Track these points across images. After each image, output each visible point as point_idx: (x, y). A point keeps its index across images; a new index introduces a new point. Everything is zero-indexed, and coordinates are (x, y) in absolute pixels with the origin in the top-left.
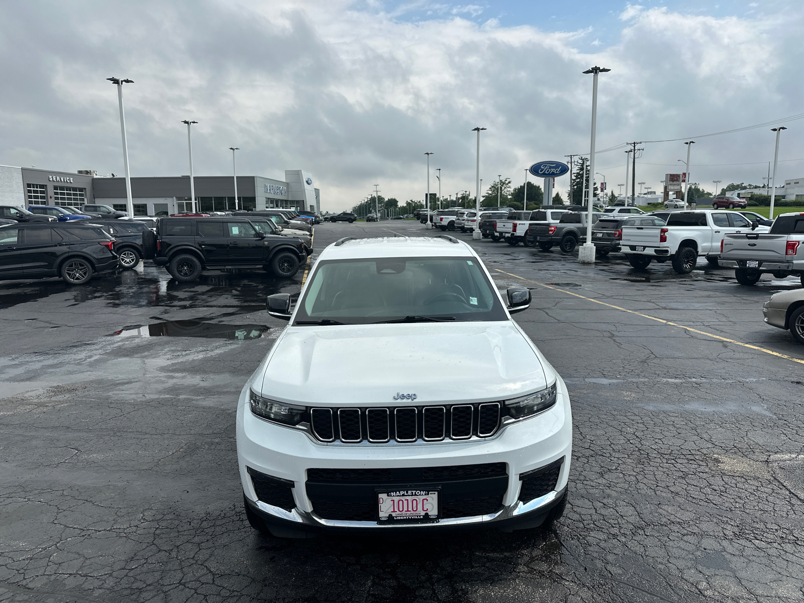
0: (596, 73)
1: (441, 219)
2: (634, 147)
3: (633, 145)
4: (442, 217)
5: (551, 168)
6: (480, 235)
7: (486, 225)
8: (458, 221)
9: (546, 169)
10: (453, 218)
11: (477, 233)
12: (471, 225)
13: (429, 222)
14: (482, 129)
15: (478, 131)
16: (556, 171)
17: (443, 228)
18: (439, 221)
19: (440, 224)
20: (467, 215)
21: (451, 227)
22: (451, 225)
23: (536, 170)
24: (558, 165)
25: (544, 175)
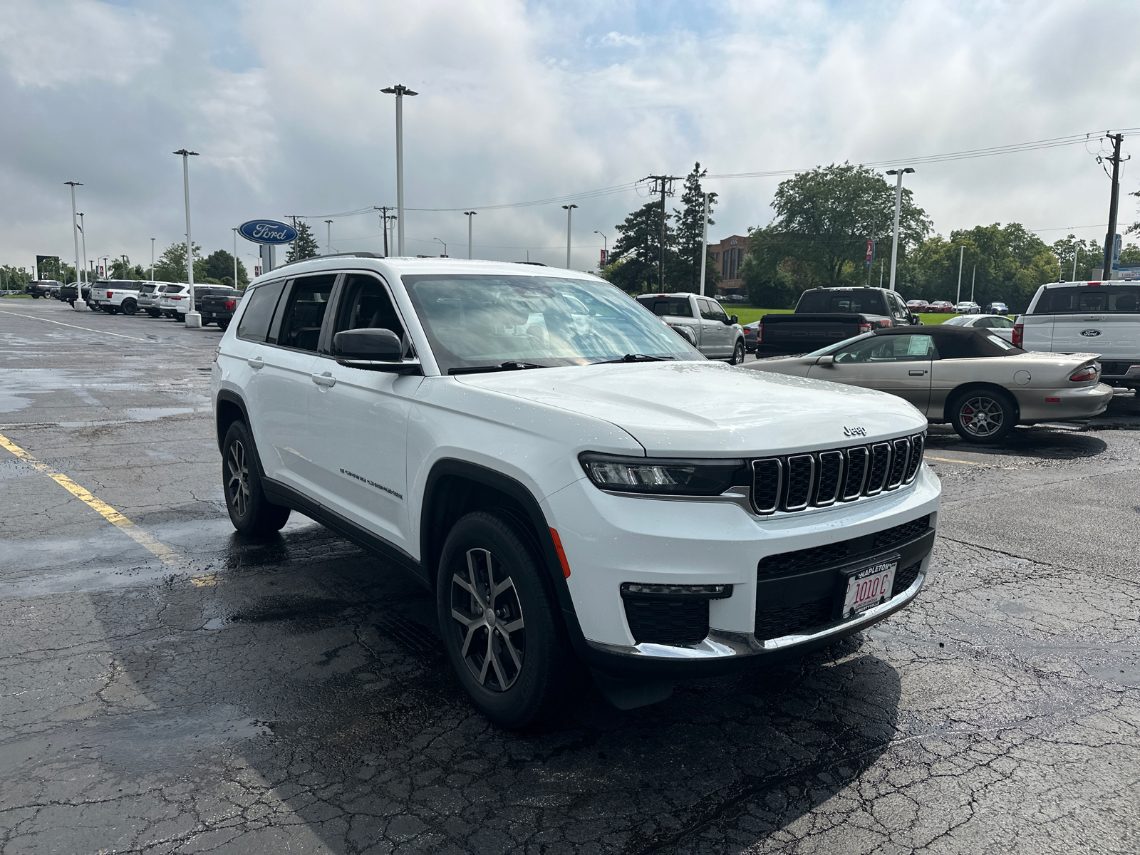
0: (400, 94)
1: (109, 295)
2: (385, 213)
3: (383, 210)
4: (110, 290)
5: (271, 230)
6: (197, 320)
7: (210, 304)
8: (142, 298)
9: (264, 232)
10: (134, 294)
11: (194, 316)
12: (172, 304)
13: (80, 299)
14: (191, 154)
15: (185, 155)
16: (280, 236)
17: (111, 310)
18: (105, 297)
19: (109, 303)
20: (161, 289)
21: (129, 307)
22: (130, 305)
23: (248, 231)
24: (281, 227)
25: (261, 239)
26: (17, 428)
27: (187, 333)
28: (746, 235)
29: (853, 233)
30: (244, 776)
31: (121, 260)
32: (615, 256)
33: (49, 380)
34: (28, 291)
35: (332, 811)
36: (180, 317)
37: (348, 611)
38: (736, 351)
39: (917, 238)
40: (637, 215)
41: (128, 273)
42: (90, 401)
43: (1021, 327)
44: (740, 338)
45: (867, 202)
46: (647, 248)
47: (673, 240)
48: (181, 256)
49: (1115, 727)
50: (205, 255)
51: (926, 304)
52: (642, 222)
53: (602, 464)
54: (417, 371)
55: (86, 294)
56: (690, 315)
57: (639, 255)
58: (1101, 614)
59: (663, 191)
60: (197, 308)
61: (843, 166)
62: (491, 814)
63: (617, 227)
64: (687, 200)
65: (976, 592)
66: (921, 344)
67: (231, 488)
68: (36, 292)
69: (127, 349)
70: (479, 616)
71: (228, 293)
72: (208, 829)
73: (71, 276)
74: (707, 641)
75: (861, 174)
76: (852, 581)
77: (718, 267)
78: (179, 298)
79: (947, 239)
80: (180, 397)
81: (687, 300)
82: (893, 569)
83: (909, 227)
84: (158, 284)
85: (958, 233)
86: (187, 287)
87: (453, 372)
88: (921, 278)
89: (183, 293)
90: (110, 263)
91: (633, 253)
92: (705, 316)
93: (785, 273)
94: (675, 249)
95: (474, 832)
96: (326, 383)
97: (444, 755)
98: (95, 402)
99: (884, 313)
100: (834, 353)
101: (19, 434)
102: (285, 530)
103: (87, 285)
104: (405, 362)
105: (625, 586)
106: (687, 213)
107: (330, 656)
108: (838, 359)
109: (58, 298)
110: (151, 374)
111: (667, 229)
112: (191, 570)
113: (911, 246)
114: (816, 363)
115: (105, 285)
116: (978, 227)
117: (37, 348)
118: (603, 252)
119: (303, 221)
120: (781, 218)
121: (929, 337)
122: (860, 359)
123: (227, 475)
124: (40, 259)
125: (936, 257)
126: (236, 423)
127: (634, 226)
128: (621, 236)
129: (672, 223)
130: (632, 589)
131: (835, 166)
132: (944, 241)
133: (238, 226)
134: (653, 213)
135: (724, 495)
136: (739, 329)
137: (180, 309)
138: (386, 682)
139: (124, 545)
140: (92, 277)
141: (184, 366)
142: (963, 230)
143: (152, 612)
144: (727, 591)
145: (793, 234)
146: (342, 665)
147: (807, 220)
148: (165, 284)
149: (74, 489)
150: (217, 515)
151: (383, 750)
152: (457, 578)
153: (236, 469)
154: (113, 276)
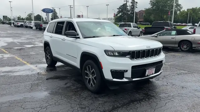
1: (18, 24)
2: (70, 7)
5: (48, 10)
7: (37, 25)
10: (23, 23)
11: (34, 28)
17: (18, 26)
20: (28, 22)
21: (21, 26)
22: (22, 25)
23: (44, 10)
24: (50, 10)
25: (46, 12)
26: (6, 48)
27: (33, 31)
28: (144, 10)
29: (166, 10)
30: (55, 99)
31: (19, 16)
32: (117, 15)
33: (10, 40)
34: (2, 23)
35: (68, 103)
36: (32, 28)
37: (69, 78)
38: (140, 34)
39: (180, 10)
40: (121, 6)
41: (21, 19)
42: (18, 44)
43: (195, 29)
44: (141, 31)
45: (169, 3)
46: (123, 13)
47: (129, 11)
48: (31, 16)
49: (193, 95)
50: (35, 15)
51: (181, 24)
52: (123, 8)
53: (108, 52)
54: (79, 38)
55: (13, 23)
56: (131, 27)
57: (122, 14)
58: (197, 79)
59: (127, 1)
60: (35, 26)
62: (92, 104)
63: (117, 9)
64: (132, 3)
65: (176, 76)
66: (174, 32)
67: (47, 58)
68: (3, 23)
69: (22, 34)
70: (89, 76)
71: (41, 23)
72: (50, 105)
73: (10, 20)
74: (124, 79)
76: (147, 70)
77: (138, 16)
78: (31, 24)
79: (186, 10)
80: (34, 43)
81: (130, 24)
82: (155, 69)
83: (178, 8)
84: (27, 21)
85: (188, 9)
86: (33, 22)
87: (85, 38)
88: (180, 18)
89: (32, 23)
90: (17, 17)
91: (120, 14)
92: (134, 27)
93: (152, 18)
94: (129, 13)
95: (89, 106)
96: (64, 40)
97: (85, 97)
98: (19, 44)
99: (169, 26)
100: (157, 34)
101: (7, 50)
102: (56, 65)
103: (13, 22)
104: (77, 36)
105: (111, 70)
106: (132, 5)
107: (66, 84)
108: (158, 35)
109: (8, 24)
110: (28, 39)
111: (127, 9)
112: (42, 72)
113: (178, 12)
114: (154, 36)
115: (17, 22)
116: (193, 8)
117: (6, 34)
118: (114, 14)
119: (54, 8)
120: (151, 6)
121: (175, 31)
122: (162, 35)
123: (46, 56)
124: (3, 16)
125: (183, 14)
126: (48, 47)
127: (121, 8)
128: (118, 10)
129: (129, 8)
130: (112, 71)
133: (42, 10)
134: (125, 6)
135: (127, 56)
136: (141, 30)
137: (32, 26)
138: (75, 87)
139: (29, 68)
140: (14, 20)
141: (34, 37)
143: (36, 78)
144: (127, 71)
145: (154, 10)
146: (68, 85)
147: (157, 7)
148: (28, 21)
149: (19, 59)
150: (44, 63)
151: (75, 96)
152: (85, 71)
153: (48, 55)
154: (18, 20)
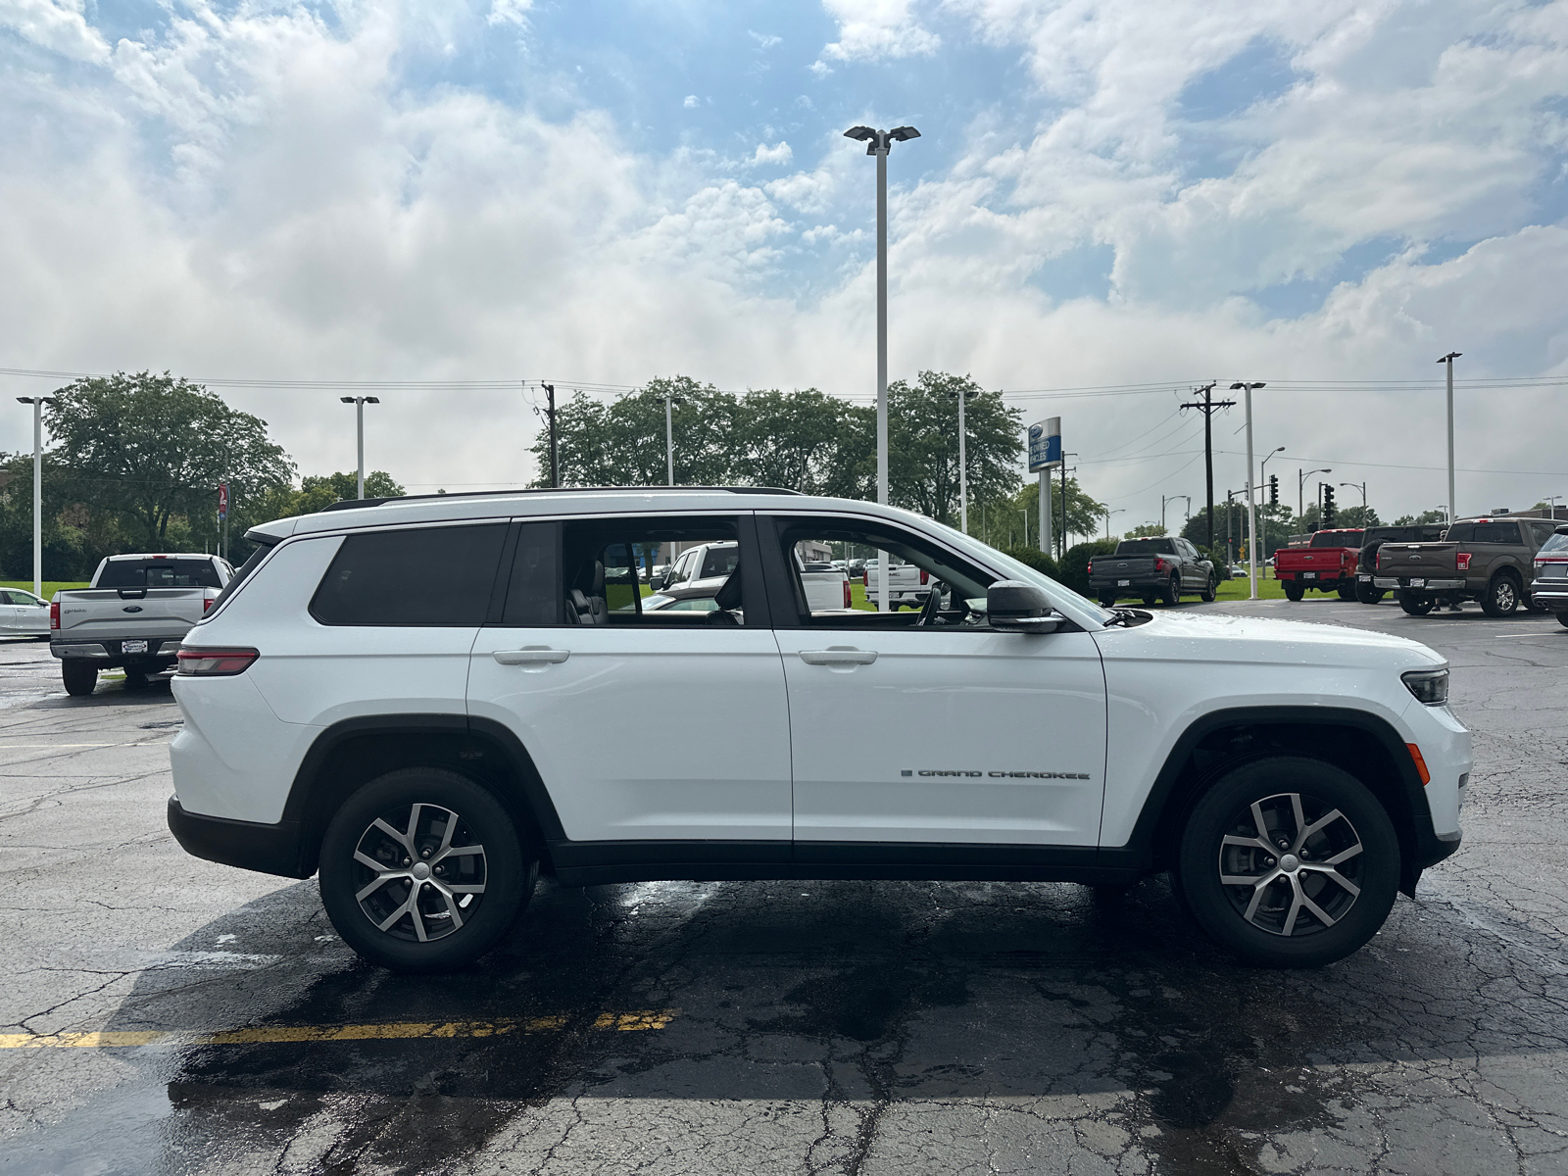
39: (278, 485)
61: (160, 377)
75: (185, 390)
83: (265, 470)
85: (311, 480)
116: (338, 474)
120: (59, 443)
131: (149, 376)
132: (295, 489)
142: (319, 477)
145: (81, 469)
